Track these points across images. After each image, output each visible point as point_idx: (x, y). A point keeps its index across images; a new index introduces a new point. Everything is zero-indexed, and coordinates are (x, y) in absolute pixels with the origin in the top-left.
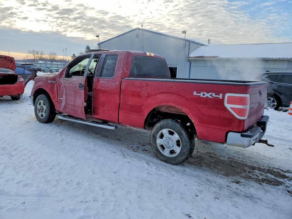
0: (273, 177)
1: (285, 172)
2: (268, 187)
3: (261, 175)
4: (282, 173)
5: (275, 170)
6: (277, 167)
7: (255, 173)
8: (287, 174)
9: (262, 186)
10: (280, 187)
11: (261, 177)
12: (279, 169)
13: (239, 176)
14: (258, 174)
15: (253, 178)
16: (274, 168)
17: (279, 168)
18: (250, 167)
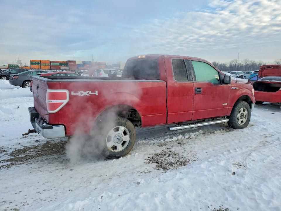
0: (20, 156)
1: (12, 164)
2: (19, 147)
3: (29, 153)
4: (14, 162)
5: (21, 162)
6: (21, 165)
7: (34, 152)
8: (9, 163)
9: (23, 146)
10: (11, 151)
11: (28, 152)
12: (19, 164)
13: (42, 146)
14: (32, 153)
15: (32, 148)
16: (23, 163)
17: (18, 166)
18: (42, 154)
